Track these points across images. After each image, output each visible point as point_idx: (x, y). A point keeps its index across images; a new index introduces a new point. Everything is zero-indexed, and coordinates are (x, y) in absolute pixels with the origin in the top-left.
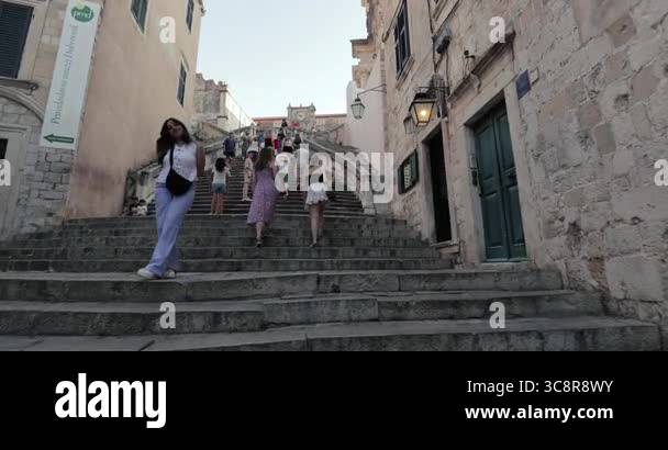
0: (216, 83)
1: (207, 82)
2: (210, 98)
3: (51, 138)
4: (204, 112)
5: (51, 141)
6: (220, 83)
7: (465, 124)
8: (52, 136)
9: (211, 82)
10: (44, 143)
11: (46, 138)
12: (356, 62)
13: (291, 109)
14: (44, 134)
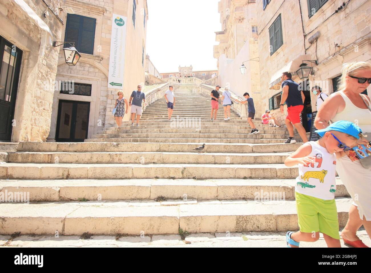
3: (113, 84)
5: (113, 85)
7: (328, 79)
8: (113, 83)
10: (110, 86)
11: (110, 84)
12: (218, 43)
14: (109, 82)
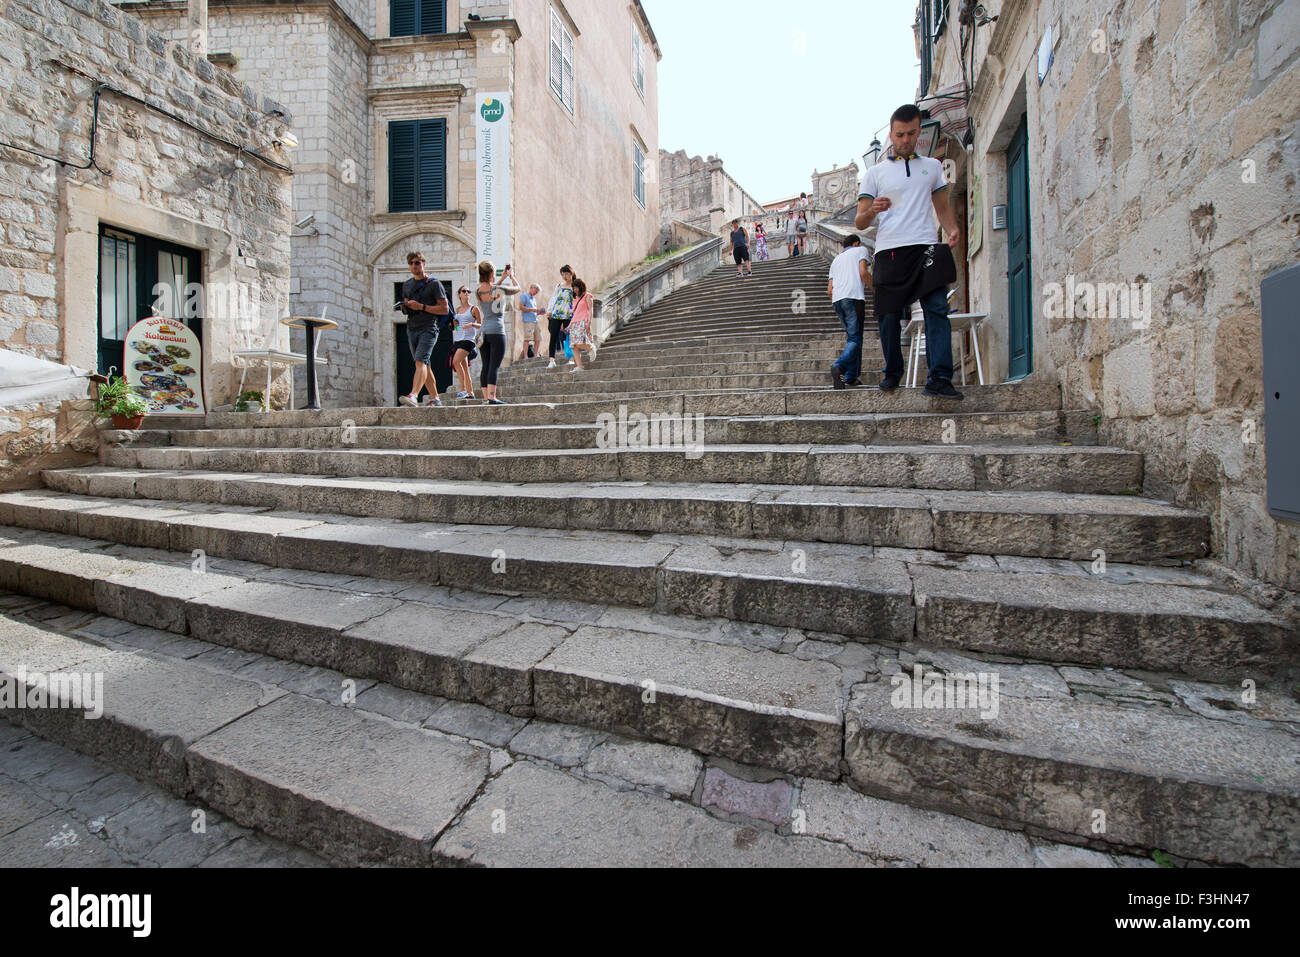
0: (705, 160)
1: (691, 162)
2: (699, 184)
4: (692, 207)
6: (710, 158)
7: (988, 153)
9: (697, 159)
13: (818, 177)
